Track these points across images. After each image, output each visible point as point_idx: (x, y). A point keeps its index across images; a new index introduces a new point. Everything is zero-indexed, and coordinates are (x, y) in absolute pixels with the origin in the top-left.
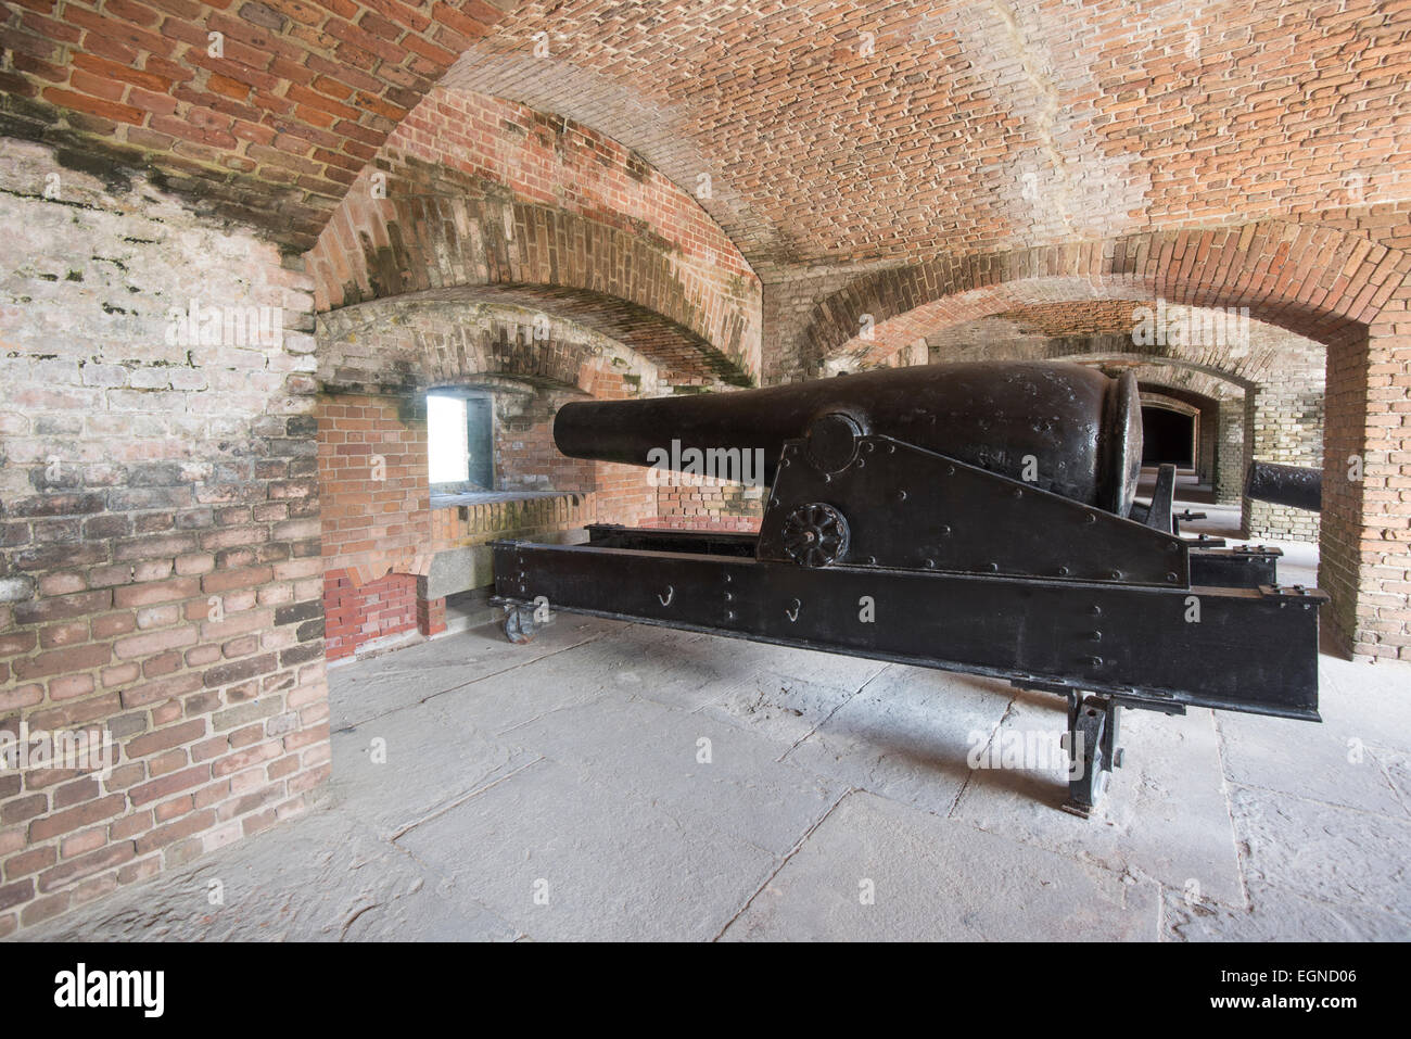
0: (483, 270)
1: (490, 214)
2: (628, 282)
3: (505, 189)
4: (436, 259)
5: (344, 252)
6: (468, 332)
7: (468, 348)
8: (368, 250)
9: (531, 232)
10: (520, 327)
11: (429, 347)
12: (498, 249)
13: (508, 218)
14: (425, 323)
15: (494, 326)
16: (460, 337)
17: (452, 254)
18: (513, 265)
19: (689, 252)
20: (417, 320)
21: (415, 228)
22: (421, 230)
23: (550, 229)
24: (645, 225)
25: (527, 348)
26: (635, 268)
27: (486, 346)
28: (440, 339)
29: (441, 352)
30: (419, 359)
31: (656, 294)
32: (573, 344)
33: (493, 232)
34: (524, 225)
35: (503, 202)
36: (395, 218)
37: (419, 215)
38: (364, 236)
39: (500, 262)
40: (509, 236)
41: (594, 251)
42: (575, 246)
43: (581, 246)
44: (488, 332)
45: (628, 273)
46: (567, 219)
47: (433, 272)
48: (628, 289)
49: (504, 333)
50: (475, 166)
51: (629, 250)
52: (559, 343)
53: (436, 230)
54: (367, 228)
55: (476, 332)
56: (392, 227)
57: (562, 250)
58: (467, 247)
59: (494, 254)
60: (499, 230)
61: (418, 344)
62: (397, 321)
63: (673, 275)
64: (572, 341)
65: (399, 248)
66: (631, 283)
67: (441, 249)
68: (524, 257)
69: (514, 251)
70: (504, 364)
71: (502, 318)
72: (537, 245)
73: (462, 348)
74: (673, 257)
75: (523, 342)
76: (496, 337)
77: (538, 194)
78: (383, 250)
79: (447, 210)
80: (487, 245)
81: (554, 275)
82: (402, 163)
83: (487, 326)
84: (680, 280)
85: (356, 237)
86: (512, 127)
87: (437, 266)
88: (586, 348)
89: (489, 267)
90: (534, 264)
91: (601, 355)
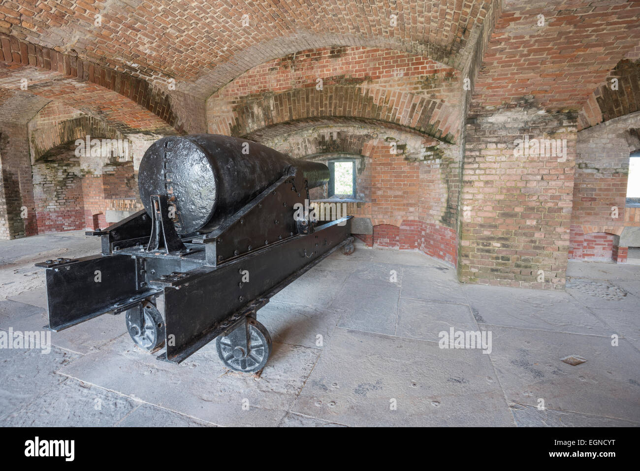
0: (263, 123)
1: (265, 104)
2: (330, 107)
3: (271, 92)
4: (248, 124)
5: (226, 130)
6: (308, 140)
7: (308, 145)
8: (231, 128)
9: (281, 104)
10: (330, 133)
11: (295, 147)
12: (268, 115)
13: (272, 102)
14: (293, 140)
15: (319, 136)
16: (305, 142)
17: (253, 121)
18: (274, 118)
19: (379, 77)
20: (290, 139)
21: (242, 117)
22: (244, 117)
23: (289, 100)
24: (342, 77)
25: (335, 141)
26: (335, 99)
27: (316, 143)
28: (298, 144)
29: (299, 149)
30: (291, 152)
31: (350, 107)
32: (359, 135)
33: (266, 110)
34: (278, 102)
35: (270, 97)
36: (237, 116)
37: (243, 113)
38: (230, 124)
39: (268, 119)
40: (272, 108)
41: (310, 100)
42: (301, 102)
43: (303, 101)
44: (316, 138)
45: (330, 104)
46: (297, 93)
47: (247, 129)
48: (331, 111)
49: (323, 137)
50: (260, 89)
51: (331, 93)
52: (351, 136)
53: (248, 115)
54: (231, 122)
55: (311, 139)
56: (237, 119)
57: (295, 105)
58: (258, 117)
59: (267, 116)
60: (269, 107)
61: (291, 147)
62: (284, 141)
63: (364, 95)
64: (358, 134)
65: (238, 125)
66: (333, 107)
67: (250, 121)
68: (278, 113)
69: (274, 113)
70: (324, 149)
71: (322, 131)
72: (284, 108)
73: (306, 146)
74: (364, 86)
75: (332, 139)
76: (320, 139)
77: (284, 88)
78: (235, 127)
79: (251, 108)
80: (264, 114)
81: (291, 116)
82: (239, 99)
83: (316, 135)
84: (370, 95)
85: (228, 125)
86: (272, 69)
87: (249, 126)
88: (367, 136)
89: (265, 122)
90: (282, 115)
91: (377, 137)
